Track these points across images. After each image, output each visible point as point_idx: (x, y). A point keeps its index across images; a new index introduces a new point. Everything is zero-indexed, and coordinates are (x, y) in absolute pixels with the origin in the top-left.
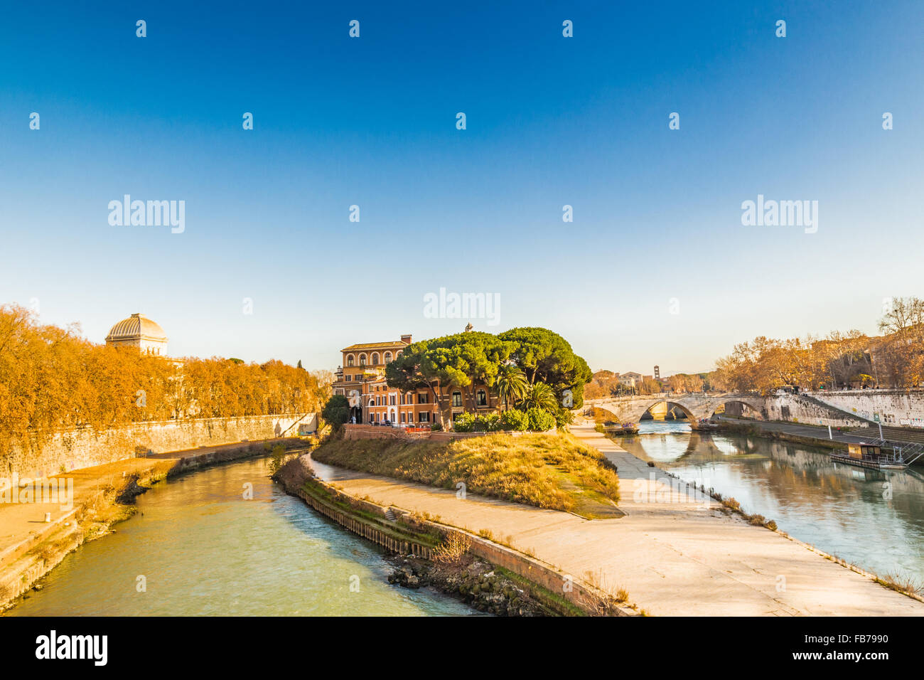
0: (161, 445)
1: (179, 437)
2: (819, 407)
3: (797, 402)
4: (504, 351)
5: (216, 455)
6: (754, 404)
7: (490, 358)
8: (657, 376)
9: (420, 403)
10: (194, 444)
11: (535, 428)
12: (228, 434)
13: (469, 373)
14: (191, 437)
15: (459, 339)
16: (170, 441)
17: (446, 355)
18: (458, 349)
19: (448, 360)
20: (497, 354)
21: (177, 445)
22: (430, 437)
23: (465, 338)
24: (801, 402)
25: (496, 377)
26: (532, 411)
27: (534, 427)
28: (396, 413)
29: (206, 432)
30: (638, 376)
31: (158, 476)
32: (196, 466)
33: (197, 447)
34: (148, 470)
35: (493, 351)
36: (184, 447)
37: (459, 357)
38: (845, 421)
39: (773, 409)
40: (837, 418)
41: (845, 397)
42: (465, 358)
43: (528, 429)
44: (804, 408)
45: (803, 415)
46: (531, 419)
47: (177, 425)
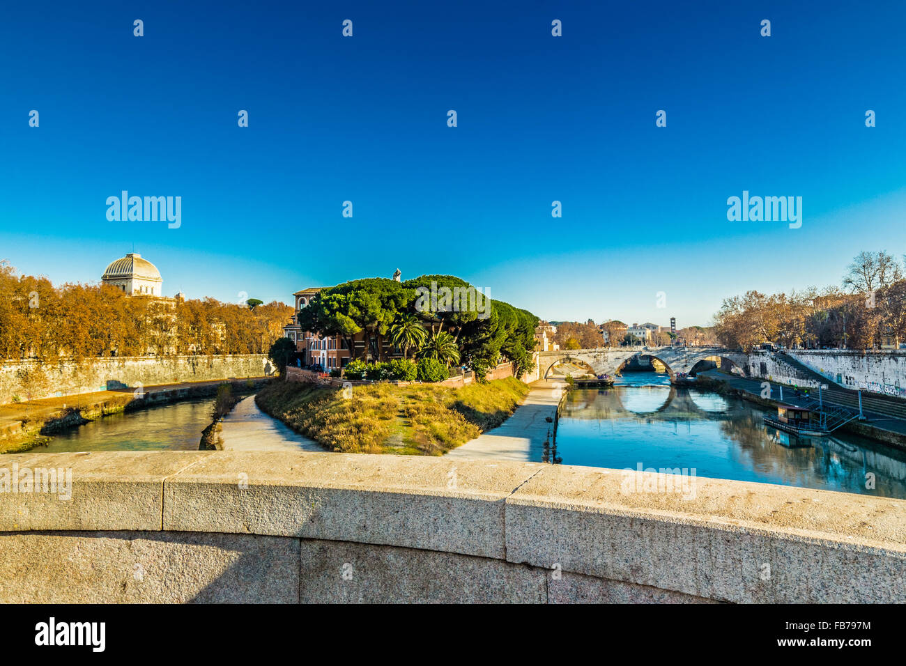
0: (138, 379)
1: (159, 372)
2: (789, 366)
3: (773, 359)
4: (400, 299)
5: (190, 391)
6: (737, 360)
7: (385, 306)
8: (673, 328)
9: (342, 348)
10: (176, 380)
11: (424, 378)
12: (214, 371)
13: (359, 321)
14: (172, 373)
15: (356, 285)
16: (149, 376)
17: (339, 302)
18: (351, 296)
19: (340, 306)
20: (392, 303)
21: (157, 380)
22: (331, 383)
23: (362, 285)
24: (775, 361)
25: (390, 325)
26: (424, 361)
27: (423, 376)
28: (325, 357)
29: (190, 368)
30: (655, 327)
31: (112, 409)
32: (165, 400)
33: (178, 382)
34: (100, 403)
35: (389, 298)
36: (164, 382)
37: (350, 304)
38: (809, 381)
39: (754, 366)
40: (803, 378)
41: (815, 357)
42: (356, 304)
43: (417, 379)
44: (778, 366)
45: (777, 373)
46: (421, 369)
47: (157, 361)
